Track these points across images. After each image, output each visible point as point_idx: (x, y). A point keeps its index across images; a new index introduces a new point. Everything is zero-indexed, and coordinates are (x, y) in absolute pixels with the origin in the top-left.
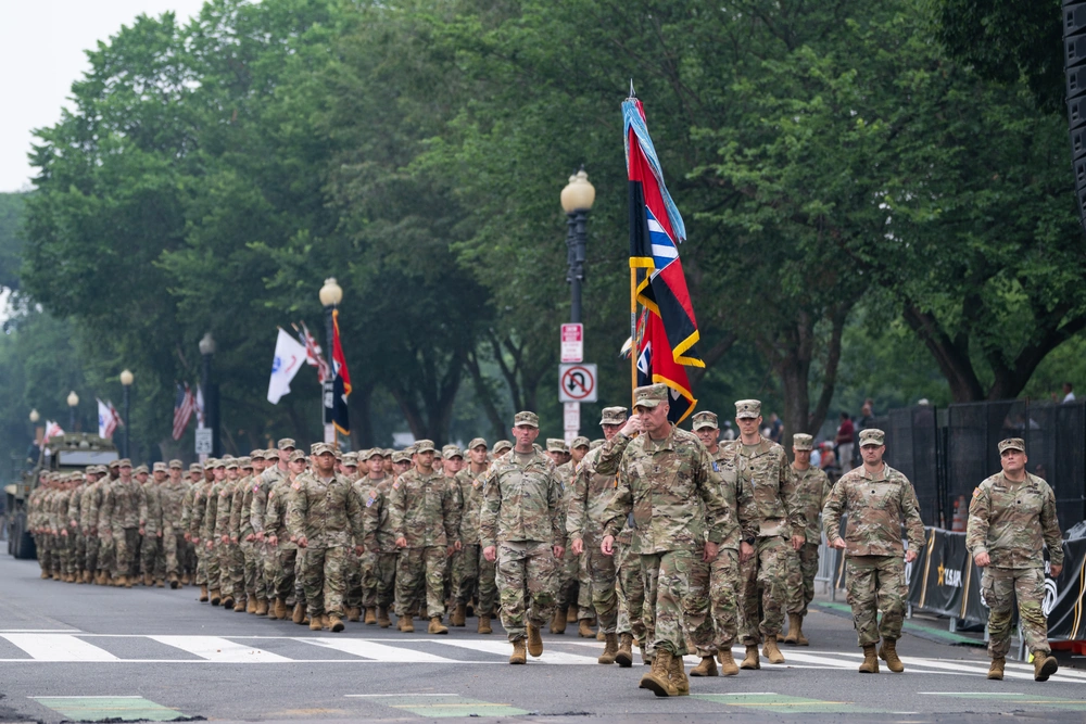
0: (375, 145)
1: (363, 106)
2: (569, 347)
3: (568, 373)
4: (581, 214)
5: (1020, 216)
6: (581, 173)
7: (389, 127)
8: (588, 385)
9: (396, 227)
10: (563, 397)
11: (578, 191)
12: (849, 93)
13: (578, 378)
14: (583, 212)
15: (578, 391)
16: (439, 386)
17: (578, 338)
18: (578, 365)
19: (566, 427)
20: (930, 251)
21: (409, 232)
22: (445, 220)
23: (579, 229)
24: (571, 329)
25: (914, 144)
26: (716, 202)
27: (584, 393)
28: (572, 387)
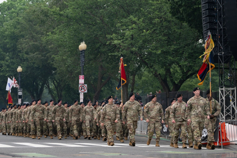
0: (29, 36)
1: (26, 27)
2: (81, 81)
3: (81, 86)
4: (83, 51)
5: (180, 51)
6: (83, 42)
7: (32, 32)
8: (85, 89)
9: (34, 55)
10: (80, 91)
11: (83, 46)
12: (142, 24)
13: (83, 87)
14: (84, 50)
15: (83, 90)
16: (39, 90)
17: (83, 79)
18: (83, 84)
19: (80, 98)
20: (161, 59)
21: (36, 56)
22: (45, 53)
23: (83, 54)
24: (81, 77)
25: (157, 36)
26: (110, 49)
27: (84, 91)
28: (82, 89)
